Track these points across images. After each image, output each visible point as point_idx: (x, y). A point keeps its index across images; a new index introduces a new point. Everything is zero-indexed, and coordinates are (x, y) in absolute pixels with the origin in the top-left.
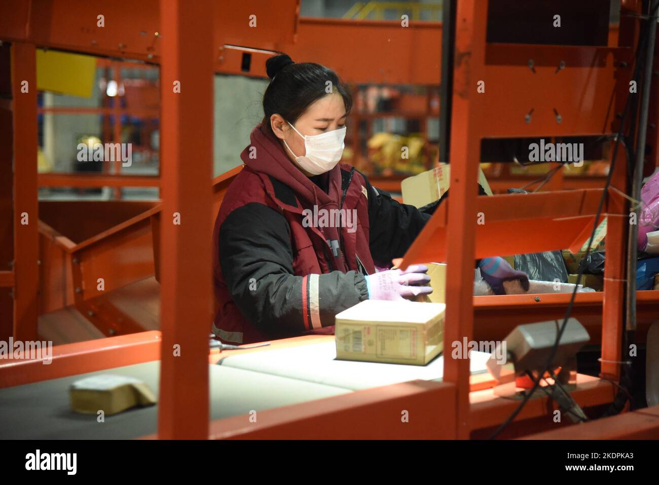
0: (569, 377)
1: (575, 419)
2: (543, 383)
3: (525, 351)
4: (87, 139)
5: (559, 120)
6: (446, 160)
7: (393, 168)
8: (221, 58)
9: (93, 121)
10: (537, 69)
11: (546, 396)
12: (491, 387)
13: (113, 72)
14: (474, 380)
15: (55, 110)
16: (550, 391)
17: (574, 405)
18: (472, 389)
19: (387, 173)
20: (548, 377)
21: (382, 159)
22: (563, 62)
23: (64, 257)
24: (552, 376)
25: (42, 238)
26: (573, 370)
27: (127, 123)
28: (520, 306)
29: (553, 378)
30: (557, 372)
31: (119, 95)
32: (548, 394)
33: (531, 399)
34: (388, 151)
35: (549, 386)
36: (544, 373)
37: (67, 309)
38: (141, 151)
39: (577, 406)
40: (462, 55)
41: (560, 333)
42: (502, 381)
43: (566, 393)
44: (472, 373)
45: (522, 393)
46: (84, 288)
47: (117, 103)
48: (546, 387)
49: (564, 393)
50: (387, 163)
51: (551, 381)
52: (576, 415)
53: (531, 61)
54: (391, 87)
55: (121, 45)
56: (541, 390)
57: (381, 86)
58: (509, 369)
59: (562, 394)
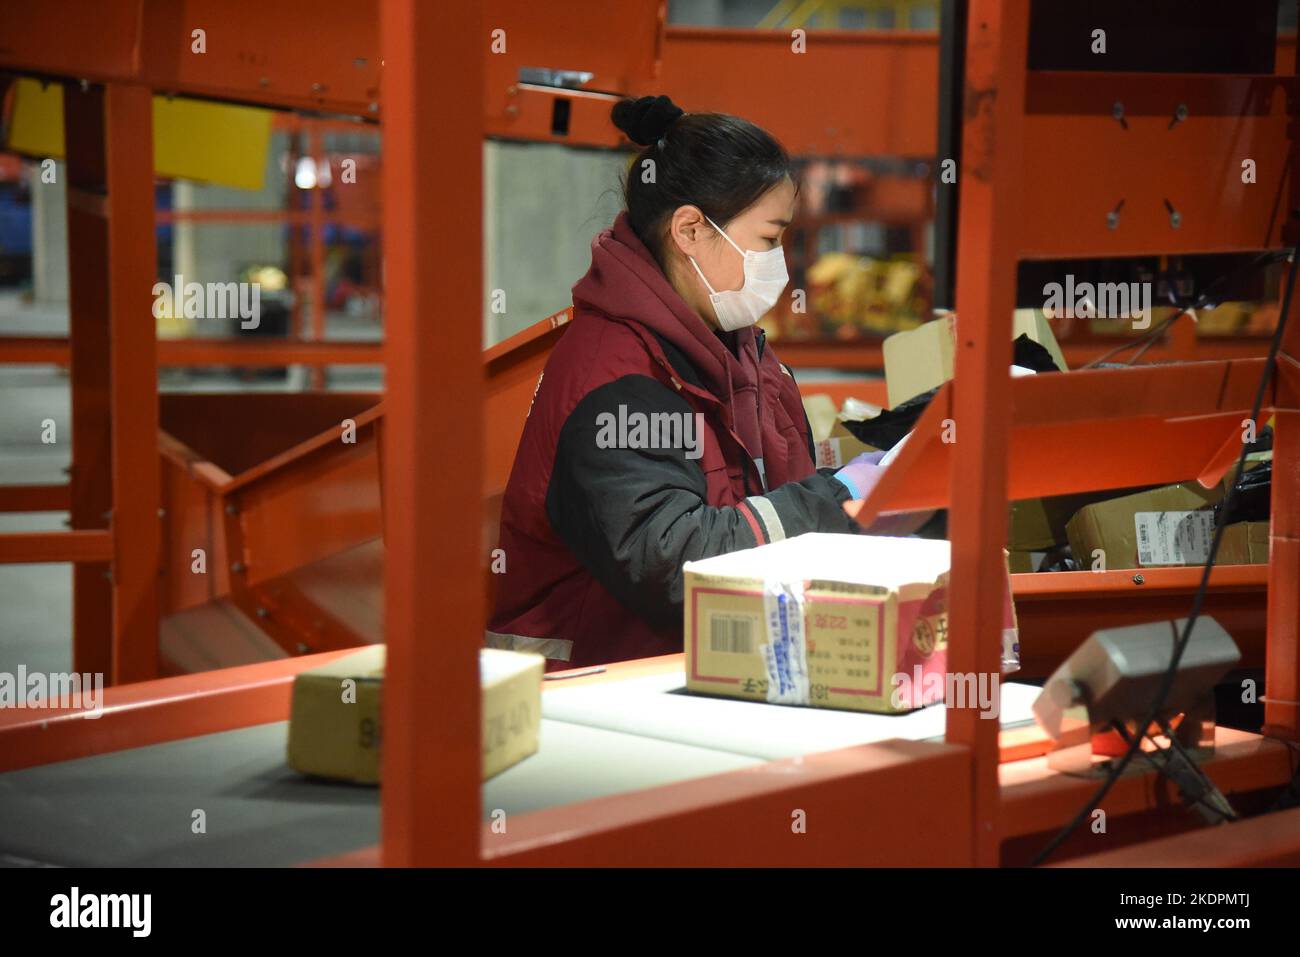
0: (1200, 734)
1: (1212, 817)
2: (1148, 746)
3: (1111, 681)
4: (258, 271)
5: (1176, 221)
6: (950, 304)
7: (858, 324)
8: (512, 108)
9: (270, 237)
10: (1130, 120)
11: (1155, 772)
12: (1044, 754)
13: (307, 142)
14: (1007, 740)
15: (197, 216)
16: (1161, 762)
17: (1210, 790)
18: (1003, 757)
19: (847, 332)
20: (1157, 734)
21: (837, 305)
22: (1183, 106)
23: (209, 502)
24: (1165, 732)
25: (167, 464)
26: (1208, 719)
27: (337, 240)
28: (1104, 592)
29: (1167, 736)
30: (1174, 723)
31: (321, 186)
32: (1156, 766)
33: (1121, 778)
34: (849, 288)
35: (1159, 750)
36: (1147, 726)
37: (215, 603)
38: (364, 295)
39: (1216, 790)
40: (981, 95)
41: (1179, 647)
42: (1064, 741)
43: (1194, 766)
44: (1003, 727)
45: (1105, 765)
46: (247, 561)
47: (317, 201)
48: (1153, 754)
49: (1188, 765)
50: (846, 313)
51: (1164, 742)
52: (1216, 810)
53: (1118, 105)
54: (855, 162)
55: (316, 86)
56: (1144, 760)
57: (833, 161)
58: (1077, 718)
59: (1185, 767)
